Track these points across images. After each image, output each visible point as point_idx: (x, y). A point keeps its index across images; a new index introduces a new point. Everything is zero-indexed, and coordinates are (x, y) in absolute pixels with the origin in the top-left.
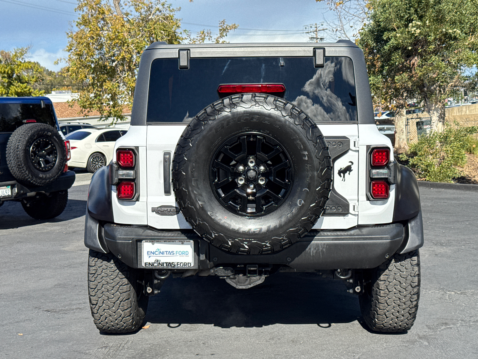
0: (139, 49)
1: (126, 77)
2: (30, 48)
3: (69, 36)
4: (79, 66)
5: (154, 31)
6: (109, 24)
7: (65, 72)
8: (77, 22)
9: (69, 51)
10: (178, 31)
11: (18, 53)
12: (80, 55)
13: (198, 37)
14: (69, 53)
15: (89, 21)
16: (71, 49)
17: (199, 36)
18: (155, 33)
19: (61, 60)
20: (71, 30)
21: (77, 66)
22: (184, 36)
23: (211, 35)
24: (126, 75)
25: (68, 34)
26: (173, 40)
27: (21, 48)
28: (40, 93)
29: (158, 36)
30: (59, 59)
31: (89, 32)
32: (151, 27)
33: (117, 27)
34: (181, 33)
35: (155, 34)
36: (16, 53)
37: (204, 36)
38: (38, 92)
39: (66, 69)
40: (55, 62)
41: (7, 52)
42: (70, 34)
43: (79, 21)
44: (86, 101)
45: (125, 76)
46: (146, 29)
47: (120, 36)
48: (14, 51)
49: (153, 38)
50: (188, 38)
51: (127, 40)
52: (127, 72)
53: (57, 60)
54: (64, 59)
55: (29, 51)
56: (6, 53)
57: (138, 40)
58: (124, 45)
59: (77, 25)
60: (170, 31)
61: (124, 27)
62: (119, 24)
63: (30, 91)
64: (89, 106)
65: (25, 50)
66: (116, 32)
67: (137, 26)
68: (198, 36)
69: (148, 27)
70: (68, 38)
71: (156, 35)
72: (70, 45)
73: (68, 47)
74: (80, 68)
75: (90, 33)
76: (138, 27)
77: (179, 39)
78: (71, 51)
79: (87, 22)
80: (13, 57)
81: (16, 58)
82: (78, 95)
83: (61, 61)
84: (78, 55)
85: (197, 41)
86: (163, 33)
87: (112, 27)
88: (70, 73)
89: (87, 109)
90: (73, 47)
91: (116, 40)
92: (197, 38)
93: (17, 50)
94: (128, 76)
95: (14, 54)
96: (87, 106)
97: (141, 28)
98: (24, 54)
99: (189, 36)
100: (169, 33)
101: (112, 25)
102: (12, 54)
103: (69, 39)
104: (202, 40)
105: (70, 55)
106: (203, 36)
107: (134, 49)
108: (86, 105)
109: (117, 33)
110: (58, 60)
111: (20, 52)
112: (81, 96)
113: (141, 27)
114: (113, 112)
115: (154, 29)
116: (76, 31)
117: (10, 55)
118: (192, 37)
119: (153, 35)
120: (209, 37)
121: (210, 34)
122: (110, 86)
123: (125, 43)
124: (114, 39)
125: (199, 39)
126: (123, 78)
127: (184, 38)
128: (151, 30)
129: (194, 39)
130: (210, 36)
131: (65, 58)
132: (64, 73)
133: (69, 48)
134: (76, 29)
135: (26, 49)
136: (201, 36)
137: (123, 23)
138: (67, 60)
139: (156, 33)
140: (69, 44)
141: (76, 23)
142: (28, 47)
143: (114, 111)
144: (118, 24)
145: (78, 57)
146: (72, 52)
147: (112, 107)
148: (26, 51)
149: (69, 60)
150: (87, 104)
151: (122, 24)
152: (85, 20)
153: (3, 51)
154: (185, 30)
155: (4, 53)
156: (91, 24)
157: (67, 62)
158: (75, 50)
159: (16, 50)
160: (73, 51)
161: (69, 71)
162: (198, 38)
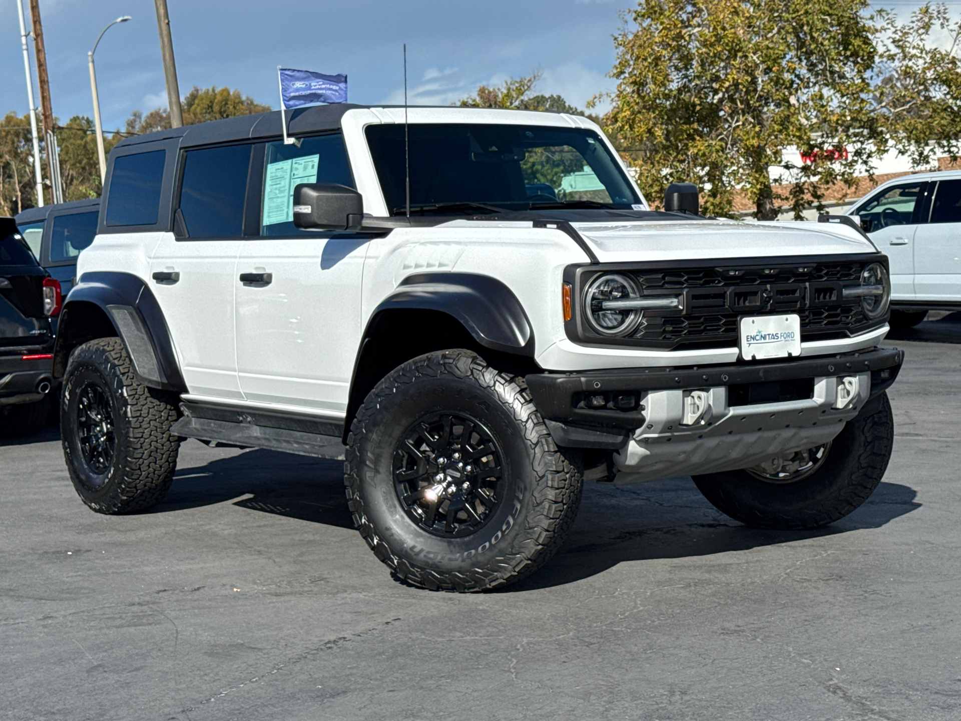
0: (769, 63)
1: (741, 127)
2: (537, 78)
3: (618, 44)
4: (636, 107)
5: (805, 19)
6: (703, 11)
7: (609, 122)
8: (635, 12)
9: (618, 75)
10: (864, 13)
11: (513, 90)
12: (639, 85)
13: (913, 22)
14: (619, 81)
15: (661, 9)
16: (622, 72)
17: (918, 21)
18: (808, 22)
19: (601, 96)
20: (624, 30)
21: (632, 107)
22: (879, 23)
23: (946, 16)
24: (740, 123)
25: (616, 39)
26: (850, 35)
27: (518, 80)
28: (553, 173)
29: (814, 30)
30: (598, 96)
31: (659, 33)
32: (798, 11)
33: (722, 17)
34: (872, 18)
35: (808, 24)
36: (509, 89)
37: (930, 20)
38: (549, 171)
39: (611, 116)
40: (589, 103)
41: (491, 90)
42: (620, 38)
43: (639, 9)
44: (651, 186)
45: (738, 124)
46: (787, 15)
47: (726, 36)
48: (505, 85)
49: (805, 34)
50: (889, 26)
51: (743, 44)
52: (743, 115)
53: (592, 99)
54: (607, 94)
55: (534, 83)
56: (490, 92)
57: (767, 42)
58: (736, 56)
59: (635, 19)
60: (841, 16)
61: (738, 15)
62: (726, 11)
63: (534, 168)
64: (659, 195)
65: (526, 82)
66: (719, 28)
67: (767, 9)
68: (914, 19)
69: (791, 12)
70: (616, 48)
71: (809, 28)
72: (620, 63)
73: (617, 68)
74: (639, 112)
75: (661, 34)
76: (771, 11)
77: (866, 31)
78: (622, 76)
79: (655, 12)
80: (503, 98)
81: (509, 101)
82: (636, 171)
83: (601, 100)
84: (635, 83)
85: (911, 31)
86: (829, 21)
87: (709, 18)
88: (619, 124)
89: (654, 201)
90: (625, 67)
91: (717, 47)
92: (912, 25)
93: (511, 84)
94: (743, 124)
95: (505, 91)
96: (654, 194)
97: (776, 14)
98: (525, 91)
99: (892, 23)
100: (841, 20)
101: (709, 15)
102: (502, 93)
103: (618, 50)
104: (923, 28)
105: (620, 85)
106: (927, 20)
107: (758, 62)
108: (651, 193)
109: (720, 31)
110: (595, 98)
111: (517, 88)
112: (641, 174)
113: (777, 11)
114: (711, 208)
115: (806, 12)
116: (635, 31)
117: (498, 96)
118: (899, 24)
119: (805, 28)
120: (941, 21)
121: (945, 13)
122: (702, 148)
123: (739, 51)
124: (712, 45)
125: (916, 28)
126: (735, 129)
127: (879, 28)
128: (799, 16)
129: (904, 28)
130: (944, 18)
131: (609, 92)
132: (607, 126)
133: (619, 70)
134: (634, 28)
135: (529, 81)
136: (922, 18)
137: (734, 7)
138: (613, 96)
139: (811, 22)
140: (619, 61)
141: (634, 15)
142: (532, 76)
143: (713, 204)
144: (724, 10)
145: (635, 88)
146: (625, 78)
147: (709, 196)
148: (529, 84)
149: (618, 96)
150: (653, 191)
151: (733, 10)
152: (653, 7)
153: (483, 88)
154: (879, 9)
155: (487, 92)
156: (665, 15)
157: (612, 100)
158: (631, 72)
159: (509, 83)
160: (627, 75)
161: (616, 121)
162: (914, 25)
